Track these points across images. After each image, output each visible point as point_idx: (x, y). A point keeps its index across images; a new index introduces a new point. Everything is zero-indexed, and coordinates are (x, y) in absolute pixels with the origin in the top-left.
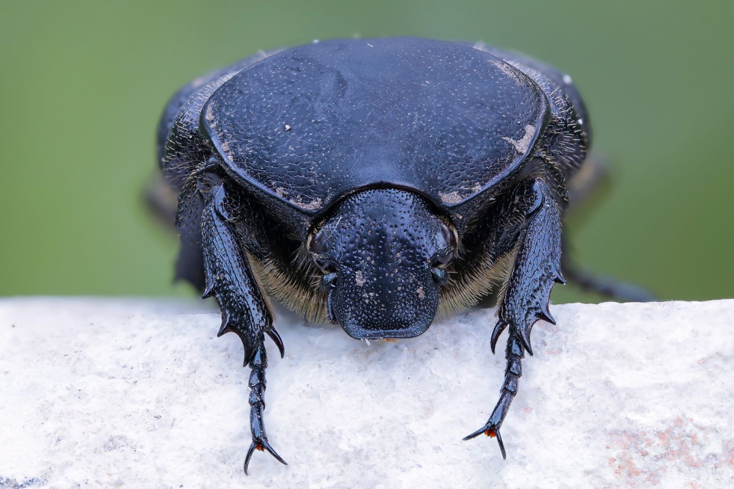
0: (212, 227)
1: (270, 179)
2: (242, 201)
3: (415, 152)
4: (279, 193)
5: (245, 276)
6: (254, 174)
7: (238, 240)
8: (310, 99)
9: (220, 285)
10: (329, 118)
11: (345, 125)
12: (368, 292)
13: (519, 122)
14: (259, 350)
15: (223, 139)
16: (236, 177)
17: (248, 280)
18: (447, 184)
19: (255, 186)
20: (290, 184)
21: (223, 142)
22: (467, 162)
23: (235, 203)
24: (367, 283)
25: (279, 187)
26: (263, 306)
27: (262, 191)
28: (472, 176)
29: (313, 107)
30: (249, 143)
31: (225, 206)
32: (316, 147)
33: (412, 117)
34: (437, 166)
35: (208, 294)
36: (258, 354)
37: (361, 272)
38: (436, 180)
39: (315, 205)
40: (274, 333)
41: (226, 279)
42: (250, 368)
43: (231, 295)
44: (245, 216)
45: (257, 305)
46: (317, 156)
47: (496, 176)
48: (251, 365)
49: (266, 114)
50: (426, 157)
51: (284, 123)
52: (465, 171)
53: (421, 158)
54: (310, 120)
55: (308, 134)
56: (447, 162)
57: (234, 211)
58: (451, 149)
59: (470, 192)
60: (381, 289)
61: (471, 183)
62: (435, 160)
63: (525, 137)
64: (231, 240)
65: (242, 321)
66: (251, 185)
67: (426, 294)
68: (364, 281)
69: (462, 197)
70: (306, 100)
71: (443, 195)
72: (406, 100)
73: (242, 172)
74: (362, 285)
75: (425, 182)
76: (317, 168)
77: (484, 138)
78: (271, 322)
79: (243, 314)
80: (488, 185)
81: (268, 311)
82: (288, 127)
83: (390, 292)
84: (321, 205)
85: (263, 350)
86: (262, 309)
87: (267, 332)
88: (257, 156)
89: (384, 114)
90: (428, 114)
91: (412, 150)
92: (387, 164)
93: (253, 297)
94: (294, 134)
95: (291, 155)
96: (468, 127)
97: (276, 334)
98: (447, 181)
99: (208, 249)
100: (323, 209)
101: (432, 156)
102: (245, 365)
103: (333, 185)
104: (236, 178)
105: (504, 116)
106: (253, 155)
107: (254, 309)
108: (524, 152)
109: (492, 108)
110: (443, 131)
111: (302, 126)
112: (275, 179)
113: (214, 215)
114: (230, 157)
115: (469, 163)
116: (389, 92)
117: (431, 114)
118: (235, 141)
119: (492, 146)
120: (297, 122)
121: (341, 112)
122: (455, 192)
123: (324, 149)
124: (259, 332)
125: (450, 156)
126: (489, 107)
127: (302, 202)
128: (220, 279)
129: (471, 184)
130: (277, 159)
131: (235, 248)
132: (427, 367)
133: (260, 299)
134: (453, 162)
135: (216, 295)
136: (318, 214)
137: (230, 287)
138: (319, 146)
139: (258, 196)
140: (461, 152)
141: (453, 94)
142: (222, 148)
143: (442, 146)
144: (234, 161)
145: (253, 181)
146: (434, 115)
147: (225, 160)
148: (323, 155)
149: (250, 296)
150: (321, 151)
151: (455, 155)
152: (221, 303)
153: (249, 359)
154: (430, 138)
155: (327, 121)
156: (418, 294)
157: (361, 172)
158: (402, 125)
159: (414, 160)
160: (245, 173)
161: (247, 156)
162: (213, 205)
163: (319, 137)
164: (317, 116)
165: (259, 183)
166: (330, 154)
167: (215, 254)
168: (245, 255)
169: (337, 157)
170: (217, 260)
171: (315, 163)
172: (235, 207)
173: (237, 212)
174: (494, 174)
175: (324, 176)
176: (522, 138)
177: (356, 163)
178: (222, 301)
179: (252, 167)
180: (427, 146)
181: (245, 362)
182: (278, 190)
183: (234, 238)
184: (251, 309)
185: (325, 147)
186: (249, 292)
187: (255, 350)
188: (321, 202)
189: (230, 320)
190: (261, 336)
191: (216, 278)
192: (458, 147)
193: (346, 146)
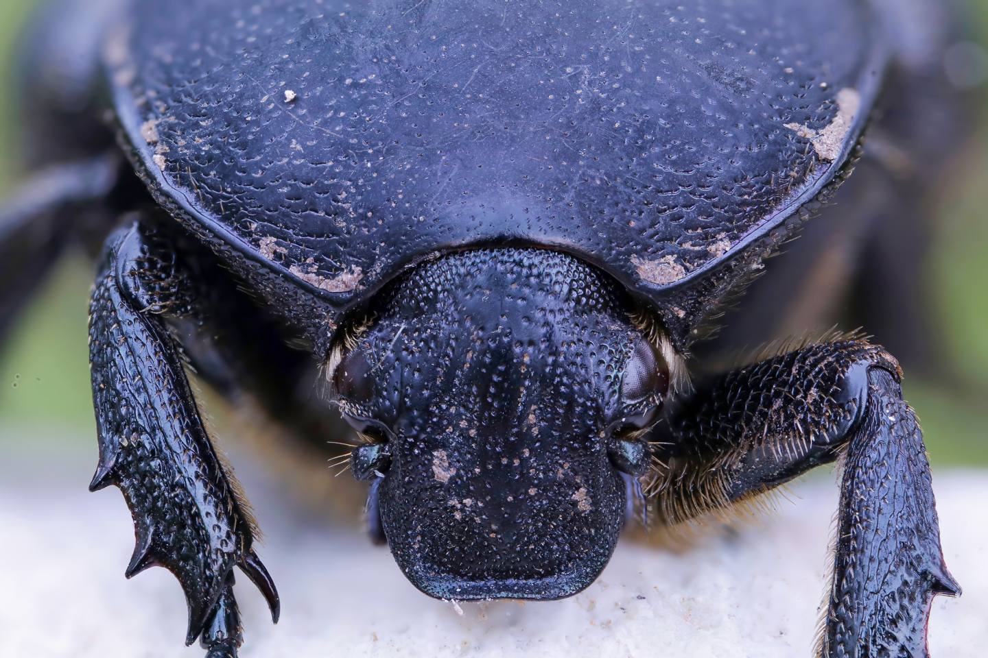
0: (109, 326)
1: (247, 216)
2: (181, 265)
3: (581, 163)
4: (266, 249)
5: (187, 438)
6: (210, 202)
7: (171, 355)
8: (343, 28)
9: (130, 459)
10: (385, 76)
11: (421, 96)
12: (460, 497)
13: (824, 85)
14: (223, 607)
15: (146, 111)
16: (170, 206)
17: (195, 448)
18: (652, 237)
19: (211, 230)
20: (291, 231)
21: (146, 119)
22: (699, 186)
23: (163, 269)
24: (458, 475)
25: (266, 236)
26: (230, 507)
27: (228, 242)
28: (710, 219)
29: (349, 47)
30: (201, 127)
31: (142, 276)
32: (353, 147)
33: (575, 77)
34: (629, 196)
35: (103, 479)
36: (221, 614)
37: (444, 453)
38: (625, 227)
39: (346, 281)
40: (257, 567)
41: (144, 447)
42: (204, 648)
43: (156, 481)
44: (188, 299)
45: (216, 506)
46: (354, 168)
47: (767, 217)
48: (205, 641)
49: (244, 59)
50: (606, 174)
51: (283, 83)
52: (693, 208)
53: (593, 178)
54: (341, 79)
55: (336, 112)
56: (652, 186)
57: (162, 288)
58: (661, 157)
59: (705, 255)
60: (489, 492)
61: (706, 234)
62: (625, 183)
63: (838, 120)
64: (156, 353)
65: (180, 541)
66: (204, 226)
67: (595, 503)
68: (453, 472)
69: (687, 269)
70: (336, 30)
71: (641, 264)
72: (564, 35)
73: (184, 196)
74: (446, 481)
75: (600, 234)
76: (354, 195)
77: (741, 126)
78: (248, 542)
79: (182, 526)
80: (747, 238)
81: (242, 517)
82: (290, 95)
83: (510, 499)
84: (361, 283)
85: (232, 605)
86: (226, 513)
87: (241, 566)
88: (218, 160)
89: (511, 69)
90: (613, 69)
91: (573, 158)
92: (514, 193)
93: (206, 485)
94: (304, 111)
95: (295, 162)
96: (703, 101)
97: (260, 570)
98: (651, 231)
99: (102, 376)
100: (365, 292)
101: (620, 174)
102: (190, 641)
103: (387, 238)
104: (171, 210)
105: (789, 70)
106: (210, 157)
107: (208, 514)
108: (834, 156)
109: (761, 52)
110: (646, 112)
111: (322, 93)
112: (258, 217)
113: (116, 298)
114: (159, 159)
115: (703, 187)
116: (524, 14)
117: (620, 68)
118: (172, 120)
119: (760, 144)
120: (312, 83)
121: (413, 63)
122: (669, 257)
123: (370, 151)
124: (221, 567)
125: (660, 172)
126: (755, 49)
127: (318, 274)
128: (130, 445)
129: (707, 239)
130: (263, 169)
131: (164, 374)
132: (618, 642)
133: (221, 489)
134: (666, 188)
135: (122, 481)
136: (353, 303)
137: (153, 464)
138: (359, 142)
139: (220, 251)
140: (685, 162)
141: (672, 19)
142: (143, 133)
143: (642, 148)
144: (167, 168)
145: (208, 218)
146: (626, 73)
147: (149, 164)
148: (369, 165)
149: (199, 484)
150: (363, 156)
151: (672, 171)
152: (134, 501)
153: (199, 627)
154: (615, 130)
155: (380, 82)
156: (575, 504)
157: (453, 209)
158: (551, 97)
159: (577, 182)
160: (192, 198)
161: (198, 158)
162: (113, 274)
163: (361, 121)
164: (357, 70)
165: (222, 224)
166: (383, 163)
167: (119, 387)
168: (186, 389)
169: (400, 172)
170: (124, 402)
171: (349, 183)
172: (163, 280)
173: (168, 289)
174: (763, 212)
175: (370, 214)
176: (831, 122)
177: (441, 190)
178: (137, 496)
179: (207, 184)
180: (606, 148)
181: (189, 634)
182: (263, 242)
183: (161, 350)
184: (203, 514)
185: (372, 146)
186: (197, 476)
187: (212, 607)
188: (361, 276)
189: (153, 540)
190: (225, 574)
191: (120, 444)
192: (679, 150)
193: (422, 146)
